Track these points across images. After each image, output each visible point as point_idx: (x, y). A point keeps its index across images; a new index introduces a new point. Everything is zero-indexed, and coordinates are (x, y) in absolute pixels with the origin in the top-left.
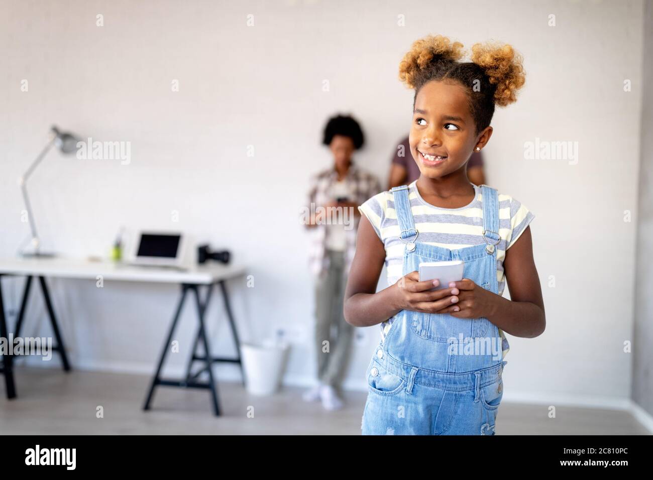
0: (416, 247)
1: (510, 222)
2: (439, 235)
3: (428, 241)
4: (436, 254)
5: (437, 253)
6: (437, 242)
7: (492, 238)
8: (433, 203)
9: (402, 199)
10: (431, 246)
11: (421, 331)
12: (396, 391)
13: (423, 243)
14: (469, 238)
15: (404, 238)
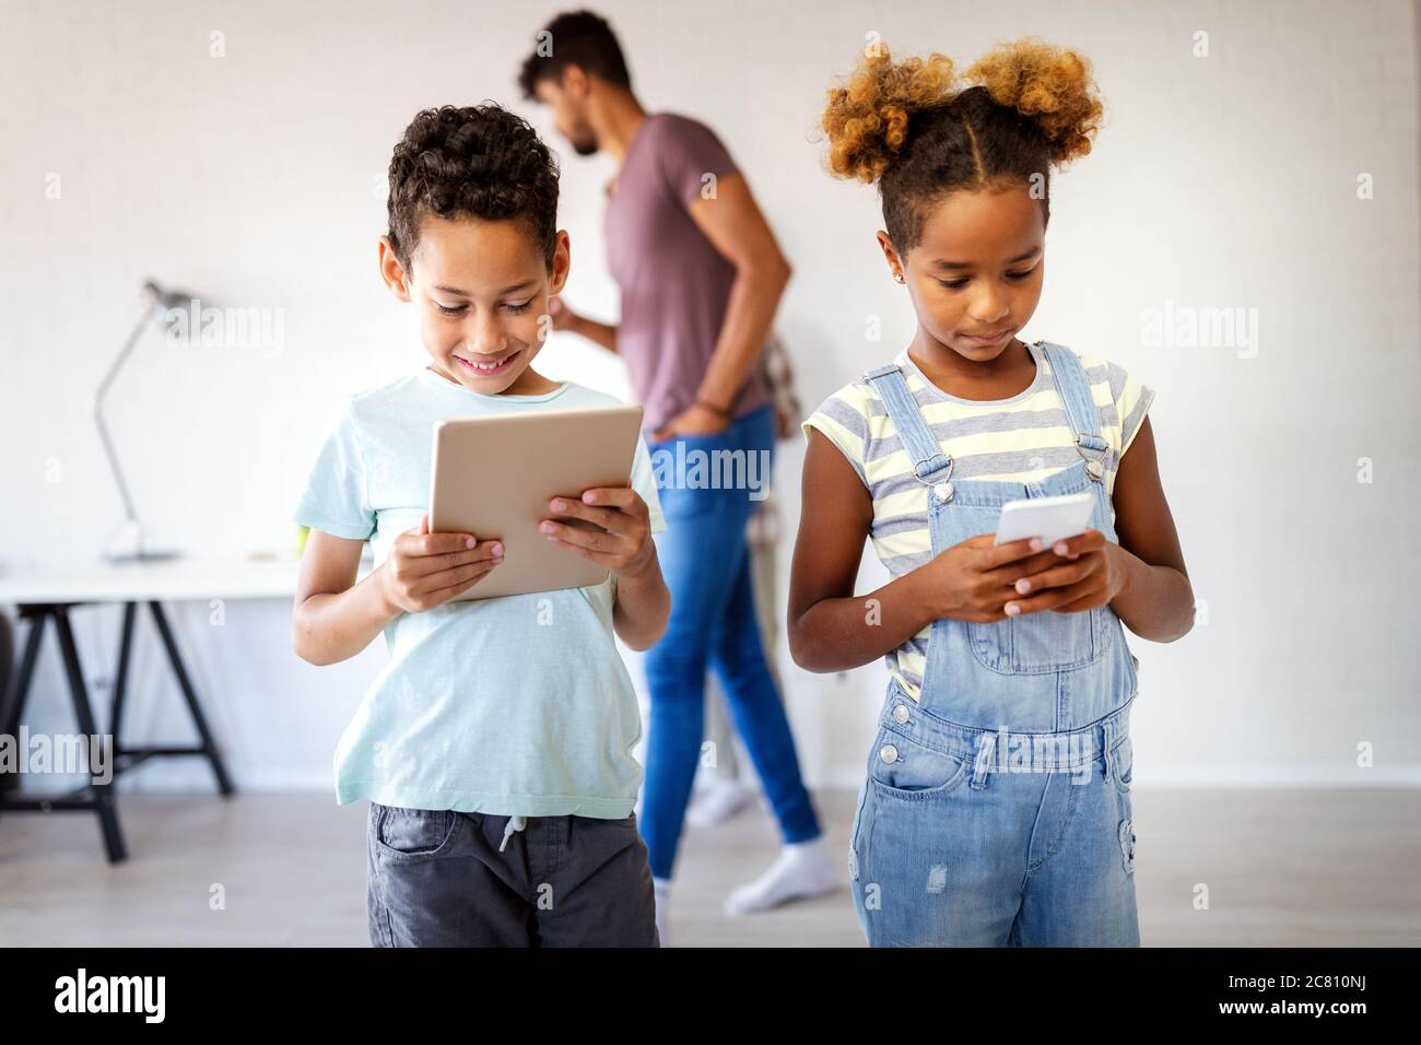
0: (954, 493)
1: (1115, 410)
2: (994, 456)
3: (977, 475)
4: (998, 497)
5: (1000, 494)
6: (993, 473)
7: (1092, 448)
8: (960, 394)
9: (897, 393)
10: (986, 483)
11: (998, 659)
12: (949, 786)
13: (968, 479)
14: (1051, 455)
15: (925, 474)
